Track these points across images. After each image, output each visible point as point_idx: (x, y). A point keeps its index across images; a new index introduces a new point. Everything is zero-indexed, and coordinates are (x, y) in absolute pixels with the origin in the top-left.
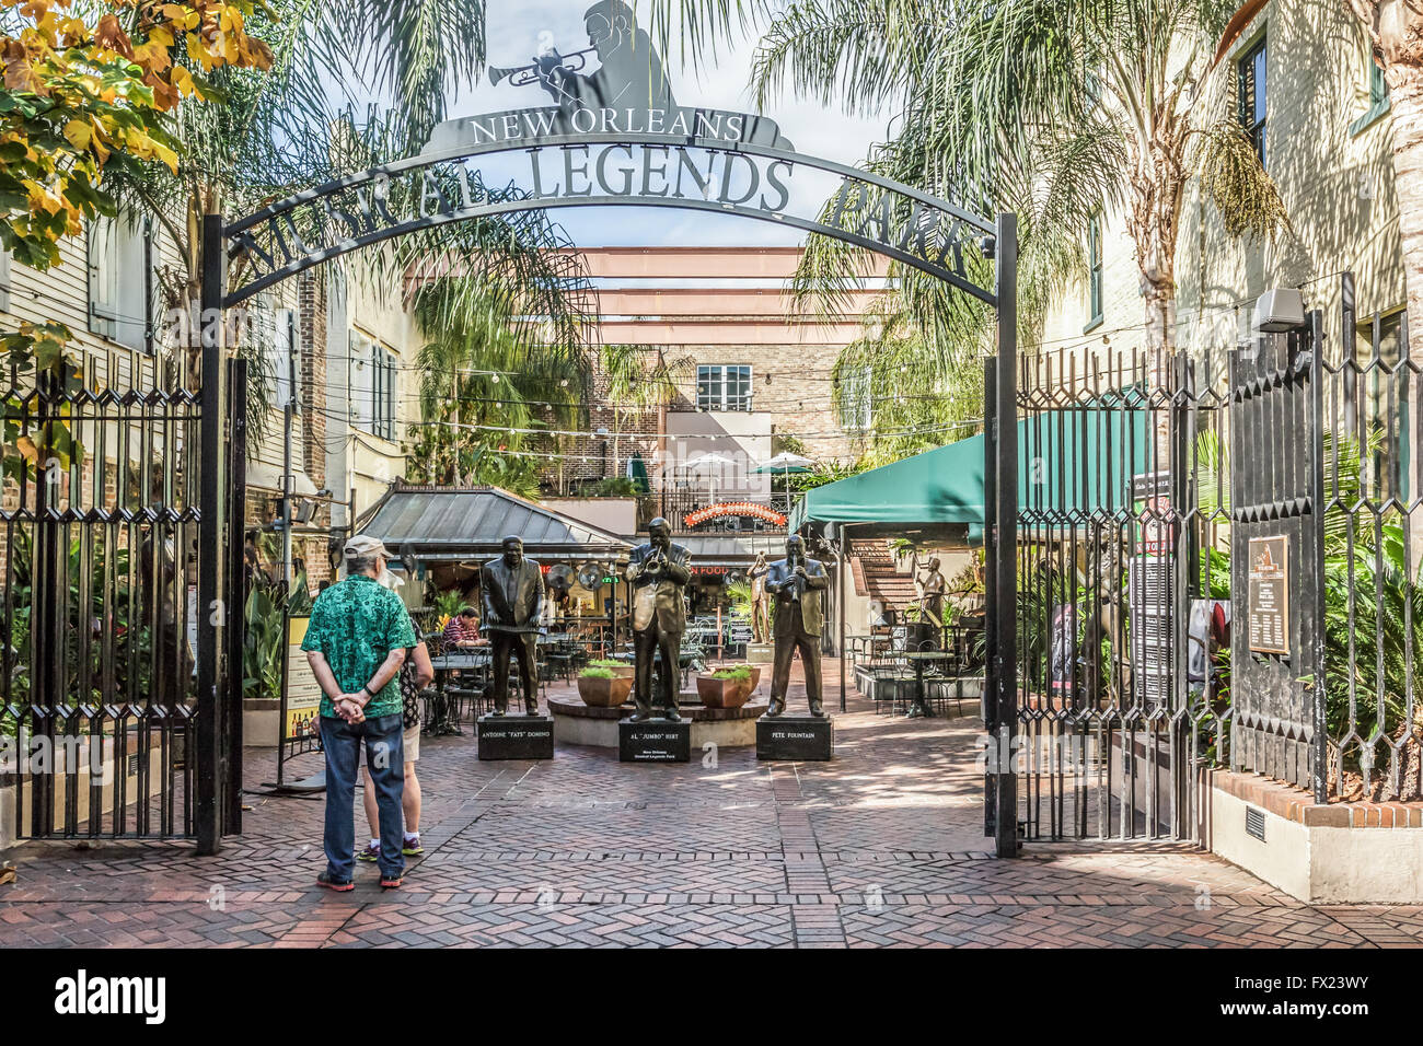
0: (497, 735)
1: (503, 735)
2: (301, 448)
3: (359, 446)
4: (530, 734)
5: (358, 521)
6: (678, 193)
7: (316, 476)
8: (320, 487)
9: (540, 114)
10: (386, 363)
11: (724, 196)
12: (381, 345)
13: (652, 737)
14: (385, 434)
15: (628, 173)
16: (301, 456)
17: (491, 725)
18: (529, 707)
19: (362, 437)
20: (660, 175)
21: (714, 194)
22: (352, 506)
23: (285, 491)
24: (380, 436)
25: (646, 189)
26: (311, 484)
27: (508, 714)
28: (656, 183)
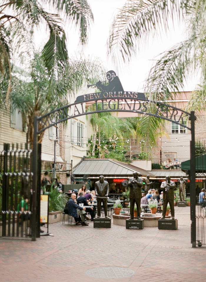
0: (98, 222)
1: (99, 222)
2: (59, 150)
3: (74, 149)
4: (105, 222)
5: (73, 168)
6: (125, 109)
7: (63, 157)
8: (64, 160)
9: (97, 94)
10: (81, 126)
11: (134, 109)
12: (80, 122)
13: (133, 223)
14: (80, 145)
15: (115, 105)
16: (59, 152)
17: (96, 219)
18: (105, 216)
19: (74, 146)
20: (121, 105)
21: (132, 109)
22: (71, 164)
23: (54, 162)
24: (79, 146)
25: (118, 108)
26: (61, 159)
27: (101, 217)
28: (120, 107)
